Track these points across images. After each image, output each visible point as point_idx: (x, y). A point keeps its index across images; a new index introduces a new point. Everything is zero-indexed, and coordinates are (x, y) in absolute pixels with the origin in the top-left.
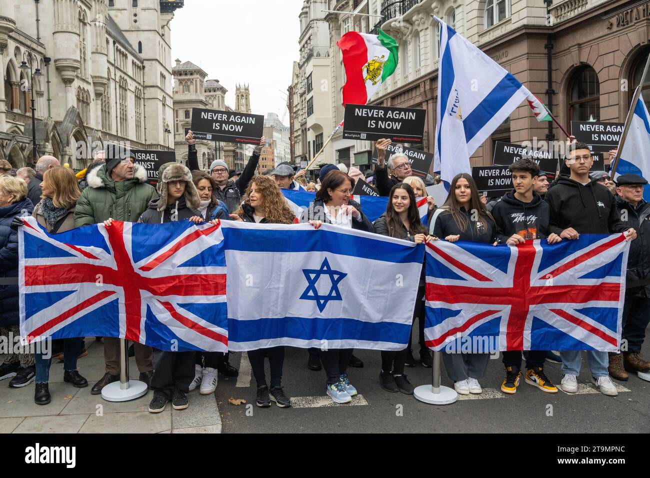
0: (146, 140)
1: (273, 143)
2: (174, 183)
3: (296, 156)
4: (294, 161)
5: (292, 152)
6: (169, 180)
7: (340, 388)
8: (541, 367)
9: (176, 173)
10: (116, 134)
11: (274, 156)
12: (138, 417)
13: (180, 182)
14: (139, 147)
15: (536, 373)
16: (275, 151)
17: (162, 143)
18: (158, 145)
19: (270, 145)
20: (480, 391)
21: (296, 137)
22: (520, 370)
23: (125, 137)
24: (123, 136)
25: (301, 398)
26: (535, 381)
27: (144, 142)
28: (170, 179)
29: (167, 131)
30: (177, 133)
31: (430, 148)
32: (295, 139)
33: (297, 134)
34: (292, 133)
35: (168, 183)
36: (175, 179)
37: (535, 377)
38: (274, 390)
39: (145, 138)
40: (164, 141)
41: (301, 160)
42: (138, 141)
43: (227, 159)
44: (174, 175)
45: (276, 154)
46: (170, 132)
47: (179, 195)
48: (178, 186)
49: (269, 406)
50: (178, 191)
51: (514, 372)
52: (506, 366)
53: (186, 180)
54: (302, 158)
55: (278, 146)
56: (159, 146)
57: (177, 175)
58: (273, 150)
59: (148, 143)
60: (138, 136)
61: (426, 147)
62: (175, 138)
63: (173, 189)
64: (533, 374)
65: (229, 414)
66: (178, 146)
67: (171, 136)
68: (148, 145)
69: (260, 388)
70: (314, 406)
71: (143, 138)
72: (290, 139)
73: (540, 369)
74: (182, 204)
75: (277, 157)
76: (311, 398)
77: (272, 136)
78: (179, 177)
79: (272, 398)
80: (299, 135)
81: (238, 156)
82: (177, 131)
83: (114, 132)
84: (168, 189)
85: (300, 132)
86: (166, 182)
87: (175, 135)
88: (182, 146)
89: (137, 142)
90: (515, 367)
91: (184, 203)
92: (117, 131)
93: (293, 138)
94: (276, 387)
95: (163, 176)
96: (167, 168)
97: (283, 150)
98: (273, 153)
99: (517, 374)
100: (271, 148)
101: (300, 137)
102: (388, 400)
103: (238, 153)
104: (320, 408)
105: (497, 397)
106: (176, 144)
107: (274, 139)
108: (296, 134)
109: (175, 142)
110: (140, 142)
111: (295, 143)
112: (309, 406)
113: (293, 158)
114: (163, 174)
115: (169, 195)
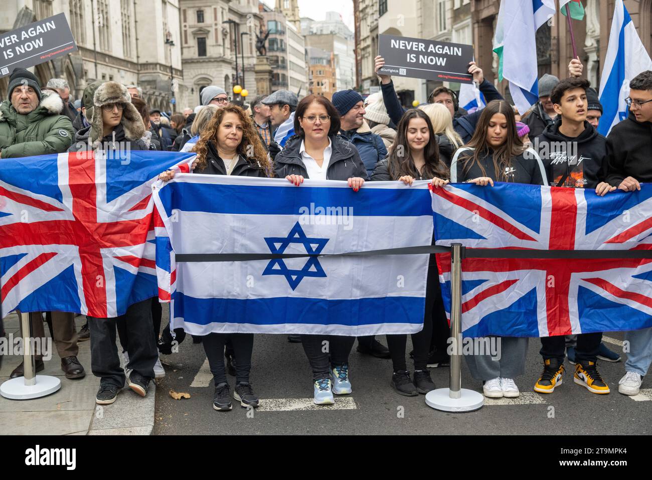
0: (138, 57)
1: (333, 59)
2: (110, 106)
3: (363, 78)
4: (361, 87)
5: (358, 73)
6: (104, 103)
7: (323, 385)
8: (591, 361)
9: (113, 92)
10: (92, 48)
11: (335, 79)
12: (50, 417)
13: (118, 104)
14: (128, 67)
15: (584, 369)
16: (337, 71)
17: (163, 62)
18: (156, 64)
19: (329, 62)
20: (517, 394)
21: (364, 49)
22: (562, 364)
23: (107, 53)
24: (103, 51)
25: (271, 400)
26: (583, 379)
27: (135, 60)
28: (105, 101)
29: (169, 42)
30: (186, 45)
31: (560, 62)
32: (363, 53)
33: (365, 45)
34: (357, 43)
35: (102, 108)
36: (112, 101)
37: (583, 374)
38: (240, 387)
39: (137, 53)
40: (166, 58)
41: (372, 85)
42: (127, 59)
43: (260, 84)
44: (110, 96)
45: (338, 76)
46: (173, 45)
47: (117, 122)
48: (116, 110)
49: (230, 410)
50: (116, 116)
51: (554, 366)
52: (545, 359)
53: (125, 102)
54: (372, 81)
55: (341, 63)
56: (158, 66)
57: (113, 95)
58: (334, 69)
59: (142, 61)
60: (126, 51)
61: (555, 62)
62: (182, 54)
63: (109, 115)
64: (582, 371)
65: (171, 416)
66: (188, 66)
67: (176, 51)
68: (141, 65)
69: (218, 387)
70: (283, 410)
71: (134, 53)
72: (355, 51)
73: (591, 363)
74: (119, 135)
75: (341, 80)
76: (284, 400)
77: (331, 48)
78: (117, 98)
79: (237, 396)
80: (368, 46)
81: (279, 79)
82: (186, 42)
83: (89, 45)
84: (103, 116)
85: (369, 42)
86: (100, 106)
87: (182, 48)
88: (193, 65)
89: (124, 61)
90: (555, 361)
91: (121, 134)
92: (95, 44)
93: (359, 51)
94: (242, 383)
95: (95, 100)
96: (100, 88)
97: (349, 69)
98: (334, 74)
99: (557, 370)
100: (330, 66)
101: (370, 50)
102: (385, 403)
103: (278, 75)
104: (292, 412)
105: (534, 402)
106: (185, 62)
107: (336, 53)
108: (363, 45)
109: (182, 60)
110: (130, 59)
111: (362, 58)
112: (278, 409)
113: (360, 83)
114: (95, 96)
115: (105, 124)
